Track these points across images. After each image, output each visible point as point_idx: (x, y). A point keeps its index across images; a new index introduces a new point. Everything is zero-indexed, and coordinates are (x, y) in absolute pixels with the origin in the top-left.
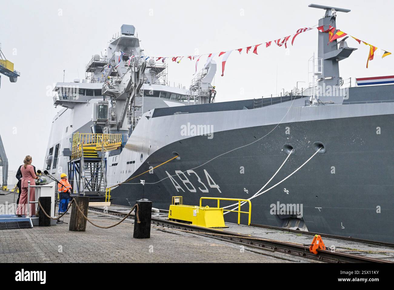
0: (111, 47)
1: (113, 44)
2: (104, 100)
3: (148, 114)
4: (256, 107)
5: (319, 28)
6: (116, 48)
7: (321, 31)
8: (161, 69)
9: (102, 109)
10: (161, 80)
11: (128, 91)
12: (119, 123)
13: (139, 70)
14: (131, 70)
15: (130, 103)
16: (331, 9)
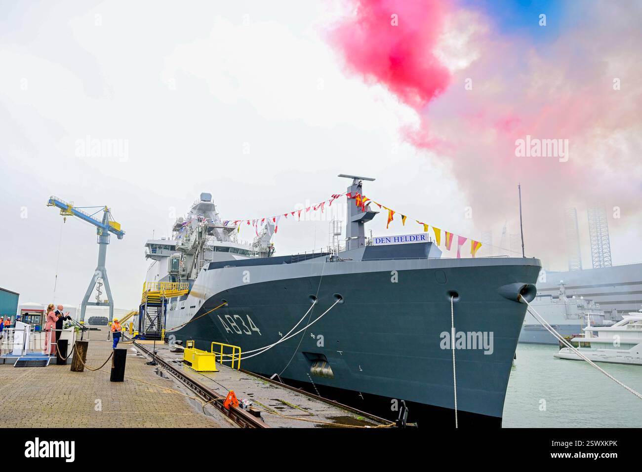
0: (192, 211)
1: (194, 208)
3: (205, 267)
4: (293, 262)
5: (347, 195)
7: (349, 197)
8: (232, 229)
9: (175, 262)
10: (232, 238)
11: (194, 247)
12: (189, 274)
14: (196, 230)
15: (196, 257)
16: (358, 178)
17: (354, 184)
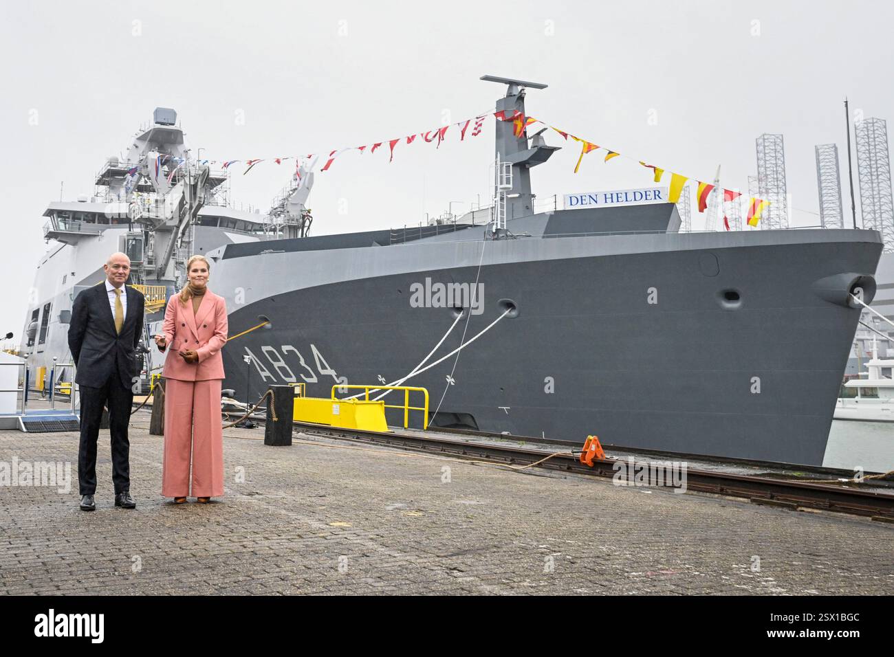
0: (137, 145)
1: (141, 139)
2: (130, 230)
3: (214, 253)
4: (393, 243)
5: (496, 115)
6: (147, 146)
7: (500, 119)
8: (219, 181)
9: (132, 245)
10: (219, 199)
12: (161, 268)
13: (198, 181)
14: (183, 181)
15: (180, 235)
16: (517, 84)
17: (510, 95)
